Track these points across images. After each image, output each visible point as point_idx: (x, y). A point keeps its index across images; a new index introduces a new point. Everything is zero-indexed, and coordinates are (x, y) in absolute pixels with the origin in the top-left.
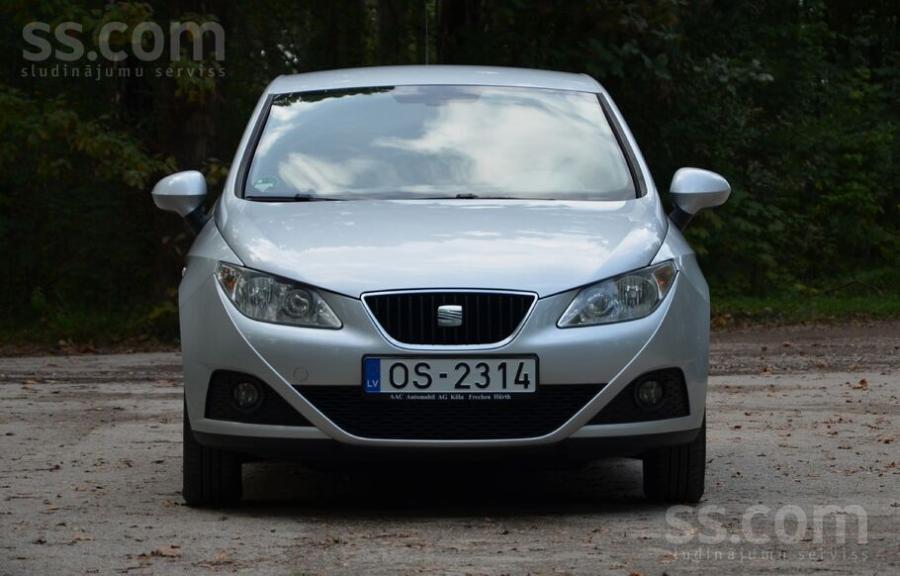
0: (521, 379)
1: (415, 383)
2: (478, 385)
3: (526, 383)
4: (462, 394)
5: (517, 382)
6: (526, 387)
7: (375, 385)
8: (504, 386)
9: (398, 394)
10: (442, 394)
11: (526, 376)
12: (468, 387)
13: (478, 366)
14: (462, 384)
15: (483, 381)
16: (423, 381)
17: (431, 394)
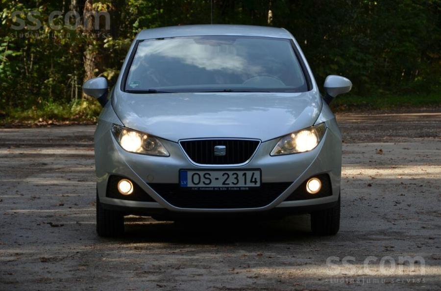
0: (253, 180)
1: (204, 182)
2: (233, 183)
3: (256, 182)
4: (225, 187)
5: (251, 181)
6: (256, 184)
7: (185, 183)
8: (245, 183)
9: (196, 187)
10: (216, 187)
11: (256, 179)
12: (228, 184)
13: (233, 174)
14: (226, 183)
15: (235, 181)
16: (207, 181)
17: (211, 187)
